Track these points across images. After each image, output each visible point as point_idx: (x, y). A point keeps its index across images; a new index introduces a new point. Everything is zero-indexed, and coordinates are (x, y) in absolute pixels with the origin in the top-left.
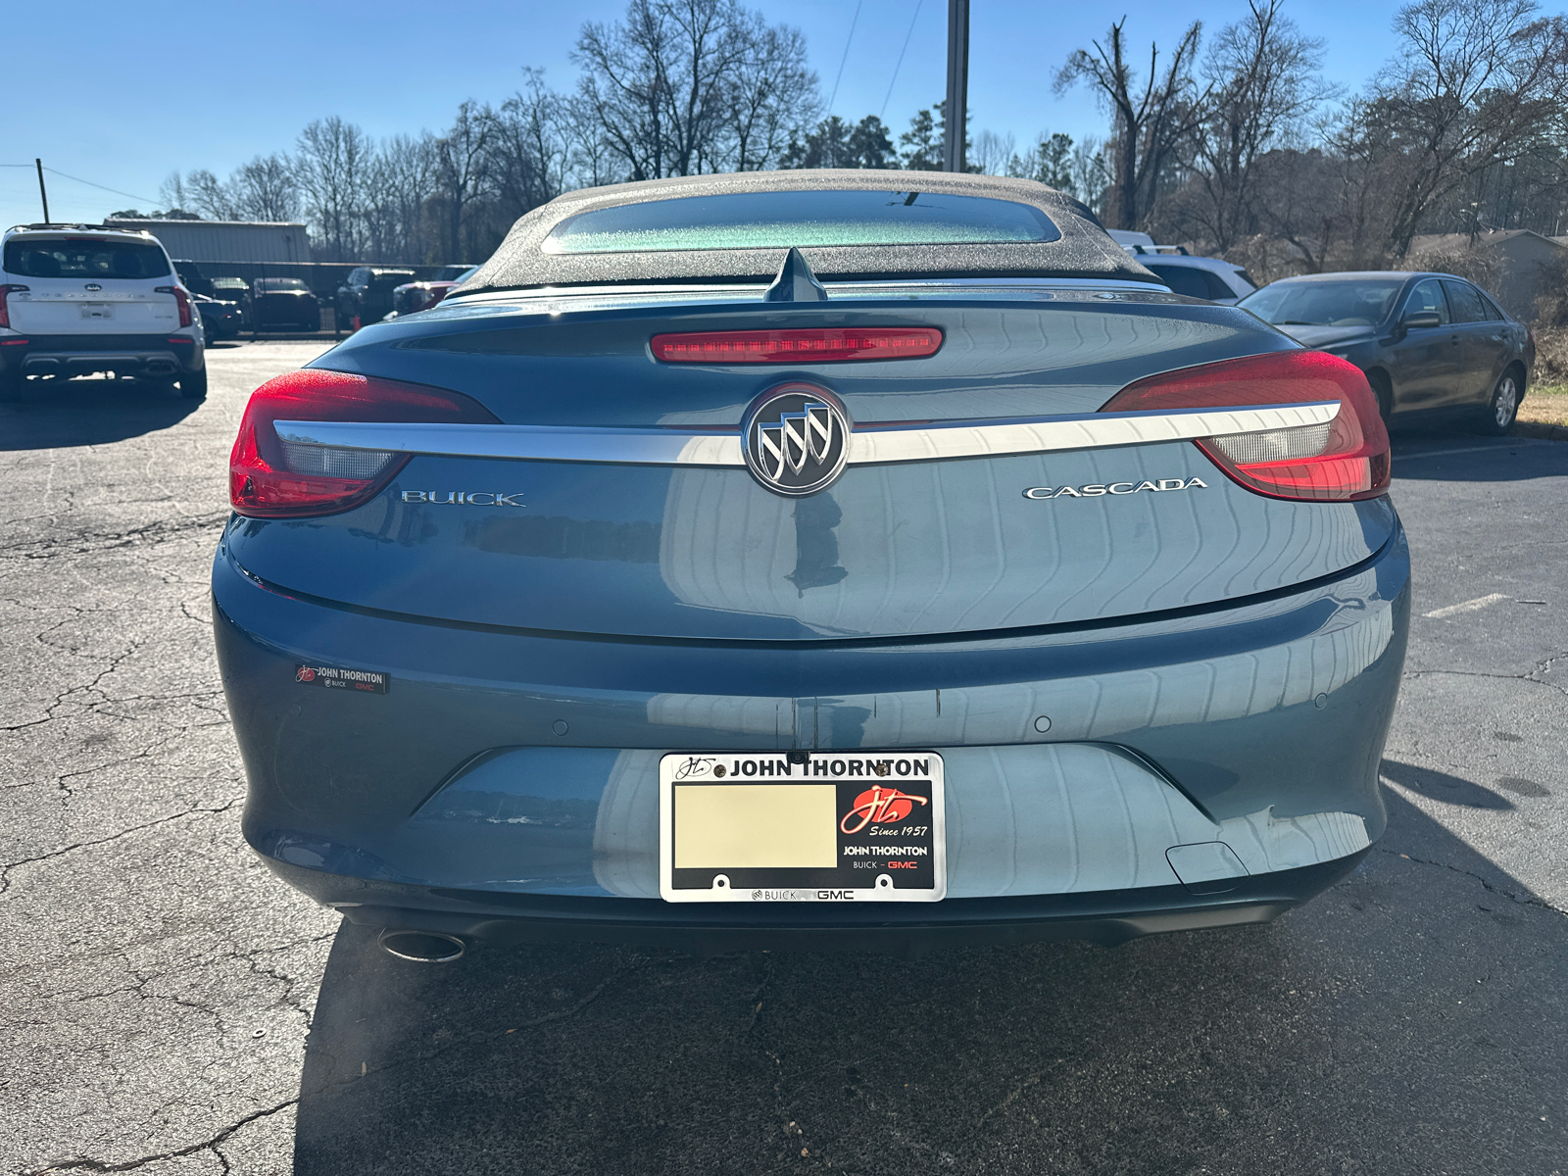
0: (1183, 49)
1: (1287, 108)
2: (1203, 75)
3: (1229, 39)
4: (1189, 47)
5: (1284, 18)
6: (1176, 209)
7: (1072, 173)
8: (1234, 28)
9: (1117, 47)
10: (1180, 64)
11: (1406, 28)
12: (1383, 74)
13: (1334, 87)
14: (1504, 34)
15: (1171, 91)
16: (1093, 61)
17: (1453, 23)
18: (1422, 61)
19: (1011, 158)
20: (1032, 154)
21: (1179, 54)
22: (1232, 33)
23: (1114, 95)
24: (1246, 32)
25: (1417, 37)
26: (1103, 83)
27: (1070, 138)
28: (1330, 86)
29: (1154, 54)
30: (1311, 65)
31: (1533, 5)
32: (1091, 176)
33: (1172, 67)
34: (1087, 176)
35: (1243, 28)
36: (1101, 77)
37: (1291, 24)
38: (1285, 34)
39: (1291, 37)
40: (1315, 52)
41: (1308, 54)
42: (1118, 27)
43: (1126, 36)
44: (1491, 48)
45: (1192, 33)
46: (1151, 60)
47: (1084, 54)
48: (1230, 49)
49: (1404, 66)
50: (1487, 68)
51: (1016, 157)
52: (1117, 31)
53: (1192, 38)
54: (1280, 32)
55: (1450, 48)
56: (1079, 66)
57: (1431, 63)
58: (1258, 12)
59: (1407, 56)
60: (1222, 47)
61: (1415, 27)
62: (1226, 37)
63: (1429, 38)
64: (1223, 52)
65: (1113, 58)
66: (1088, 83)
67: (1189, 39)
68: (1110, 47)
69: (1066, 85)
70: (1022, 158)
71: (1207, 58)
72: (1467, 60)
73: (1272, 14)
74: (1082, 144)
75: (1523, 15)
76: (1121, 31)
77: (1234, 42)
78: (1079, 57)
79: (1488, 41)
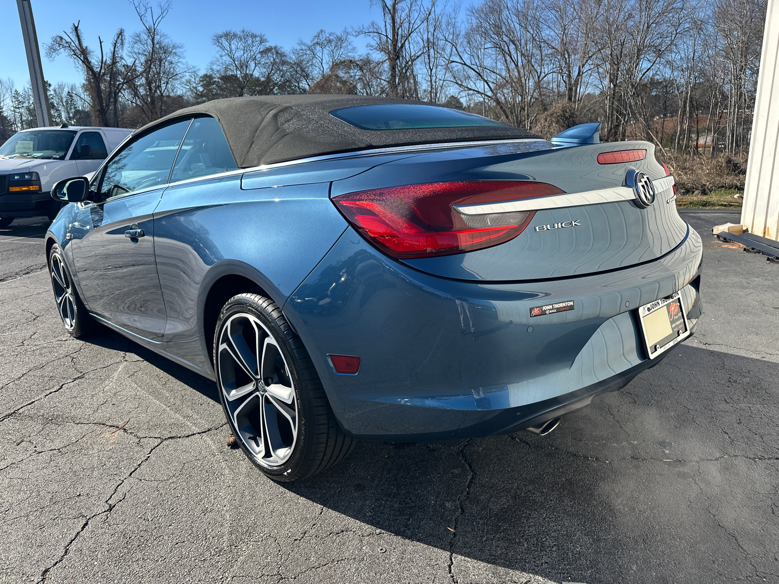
0: (116, 42)
1: (174, 76)
2: (128, 56)
3: (137, 39)
4: (119, 41)
5: (162, 32)
6: (128, 122)
7: (55, 102)
8: (138, 34)
9: (78, 36)
10: (116, 49)
11: (218, 44)
12: (212, 63)
13: (194, 67)
14: (258, 51)
15: (114, 62)
16: (67, 43)
17: (237, 44)
18: (227, 59)
19: (13, 92)
20: (27, 90)
21: (115, 44)
22: (138, 36)
23: (83, 62)
24: (146, 37)
25: (224, 49)
26: (75, 55)
27: (49, 82)
28: (192, 67)
29: (101, 43)
30: (179, 56)
31: (265, 40)
32: (67, 104)
33: (113, 50)
34: (65, 104)
35: (144, 35)
36: (73, 51)
37: (166, 35)
38: (165, 40)
39: (168, 42)
40: (181, 50)
41: (177, 51)
42: (76, 26)
43: (82, 31)
44: (254, 56)
45: (120, 34)
46: (100, 46)
47: (61, 38)
48: (139, 44)
49: (220, 60)
50: (254, 65)
51: (16, 91)
52: (76, 28)
53: (120, 37)
54: (162, 39)
55: (238, 54)
56: (60, 45)
57: (232, 61)
58: (148, 28)
59: (221, 56)
60: (136, 43)
61: (222, 44)
62: (135, 38)
63: (229, 49)
64: (136, 45)
65: (77, 42)
66: (67, 54)
67: (118, 37)
68: (74, 36)
69: (54, 54)
70: (20, 91)
71: (129, 47)
72: (246, 61)
73: (154, 30)
74: (57, 87)
75: (263, 44)
76: (78, 28)
77: (140, 41)
78: (58, 39)
79: (252, 54)
